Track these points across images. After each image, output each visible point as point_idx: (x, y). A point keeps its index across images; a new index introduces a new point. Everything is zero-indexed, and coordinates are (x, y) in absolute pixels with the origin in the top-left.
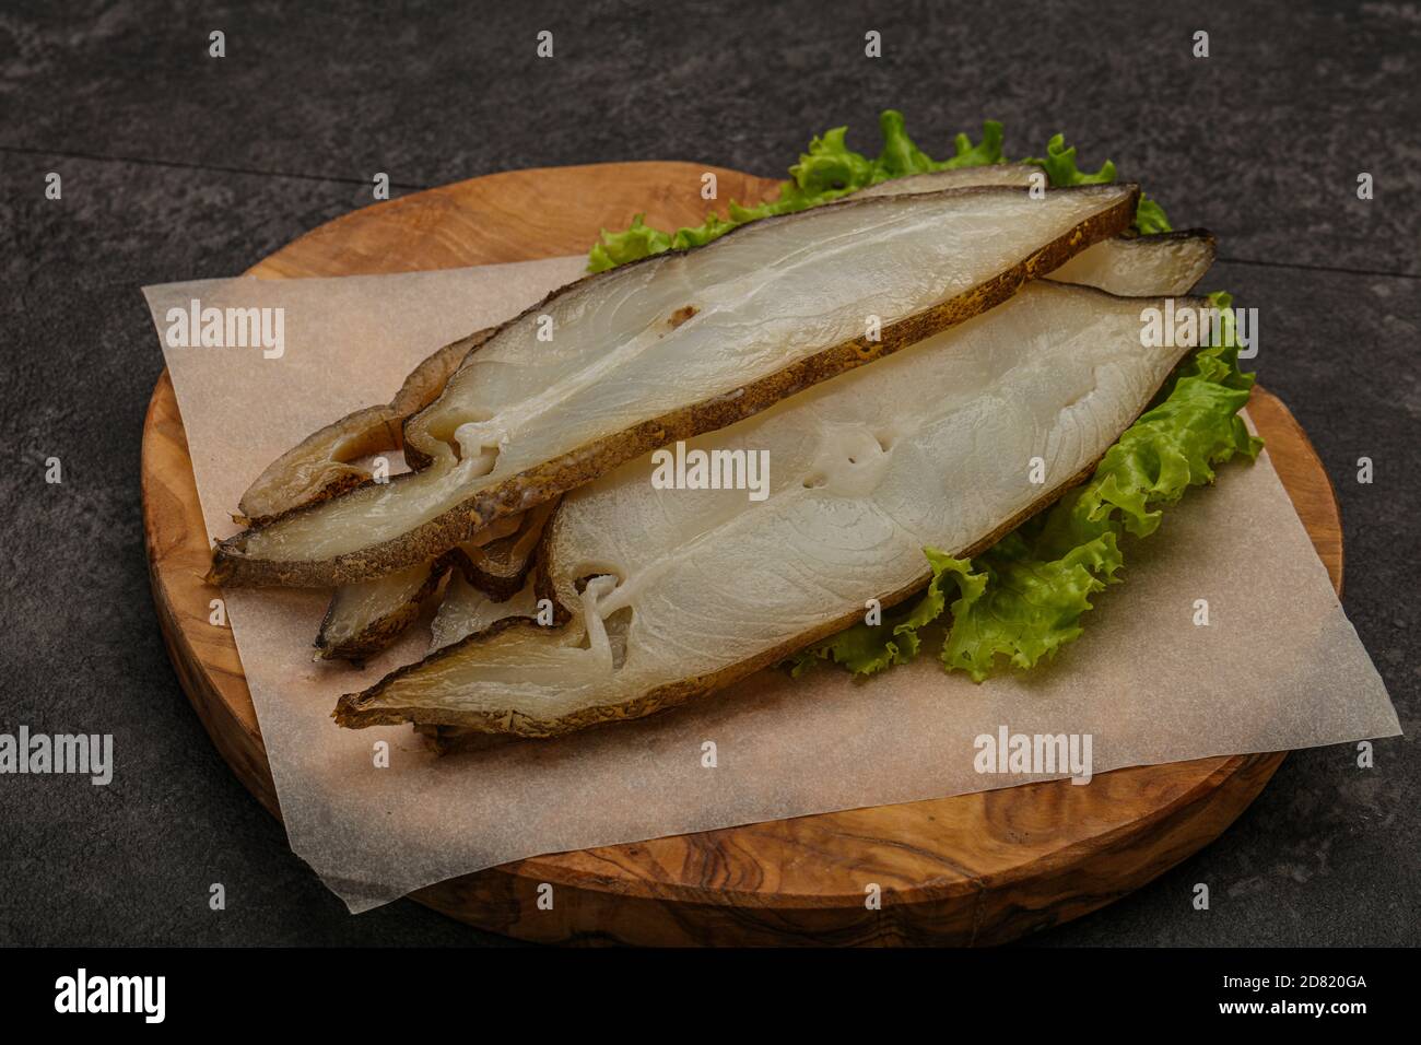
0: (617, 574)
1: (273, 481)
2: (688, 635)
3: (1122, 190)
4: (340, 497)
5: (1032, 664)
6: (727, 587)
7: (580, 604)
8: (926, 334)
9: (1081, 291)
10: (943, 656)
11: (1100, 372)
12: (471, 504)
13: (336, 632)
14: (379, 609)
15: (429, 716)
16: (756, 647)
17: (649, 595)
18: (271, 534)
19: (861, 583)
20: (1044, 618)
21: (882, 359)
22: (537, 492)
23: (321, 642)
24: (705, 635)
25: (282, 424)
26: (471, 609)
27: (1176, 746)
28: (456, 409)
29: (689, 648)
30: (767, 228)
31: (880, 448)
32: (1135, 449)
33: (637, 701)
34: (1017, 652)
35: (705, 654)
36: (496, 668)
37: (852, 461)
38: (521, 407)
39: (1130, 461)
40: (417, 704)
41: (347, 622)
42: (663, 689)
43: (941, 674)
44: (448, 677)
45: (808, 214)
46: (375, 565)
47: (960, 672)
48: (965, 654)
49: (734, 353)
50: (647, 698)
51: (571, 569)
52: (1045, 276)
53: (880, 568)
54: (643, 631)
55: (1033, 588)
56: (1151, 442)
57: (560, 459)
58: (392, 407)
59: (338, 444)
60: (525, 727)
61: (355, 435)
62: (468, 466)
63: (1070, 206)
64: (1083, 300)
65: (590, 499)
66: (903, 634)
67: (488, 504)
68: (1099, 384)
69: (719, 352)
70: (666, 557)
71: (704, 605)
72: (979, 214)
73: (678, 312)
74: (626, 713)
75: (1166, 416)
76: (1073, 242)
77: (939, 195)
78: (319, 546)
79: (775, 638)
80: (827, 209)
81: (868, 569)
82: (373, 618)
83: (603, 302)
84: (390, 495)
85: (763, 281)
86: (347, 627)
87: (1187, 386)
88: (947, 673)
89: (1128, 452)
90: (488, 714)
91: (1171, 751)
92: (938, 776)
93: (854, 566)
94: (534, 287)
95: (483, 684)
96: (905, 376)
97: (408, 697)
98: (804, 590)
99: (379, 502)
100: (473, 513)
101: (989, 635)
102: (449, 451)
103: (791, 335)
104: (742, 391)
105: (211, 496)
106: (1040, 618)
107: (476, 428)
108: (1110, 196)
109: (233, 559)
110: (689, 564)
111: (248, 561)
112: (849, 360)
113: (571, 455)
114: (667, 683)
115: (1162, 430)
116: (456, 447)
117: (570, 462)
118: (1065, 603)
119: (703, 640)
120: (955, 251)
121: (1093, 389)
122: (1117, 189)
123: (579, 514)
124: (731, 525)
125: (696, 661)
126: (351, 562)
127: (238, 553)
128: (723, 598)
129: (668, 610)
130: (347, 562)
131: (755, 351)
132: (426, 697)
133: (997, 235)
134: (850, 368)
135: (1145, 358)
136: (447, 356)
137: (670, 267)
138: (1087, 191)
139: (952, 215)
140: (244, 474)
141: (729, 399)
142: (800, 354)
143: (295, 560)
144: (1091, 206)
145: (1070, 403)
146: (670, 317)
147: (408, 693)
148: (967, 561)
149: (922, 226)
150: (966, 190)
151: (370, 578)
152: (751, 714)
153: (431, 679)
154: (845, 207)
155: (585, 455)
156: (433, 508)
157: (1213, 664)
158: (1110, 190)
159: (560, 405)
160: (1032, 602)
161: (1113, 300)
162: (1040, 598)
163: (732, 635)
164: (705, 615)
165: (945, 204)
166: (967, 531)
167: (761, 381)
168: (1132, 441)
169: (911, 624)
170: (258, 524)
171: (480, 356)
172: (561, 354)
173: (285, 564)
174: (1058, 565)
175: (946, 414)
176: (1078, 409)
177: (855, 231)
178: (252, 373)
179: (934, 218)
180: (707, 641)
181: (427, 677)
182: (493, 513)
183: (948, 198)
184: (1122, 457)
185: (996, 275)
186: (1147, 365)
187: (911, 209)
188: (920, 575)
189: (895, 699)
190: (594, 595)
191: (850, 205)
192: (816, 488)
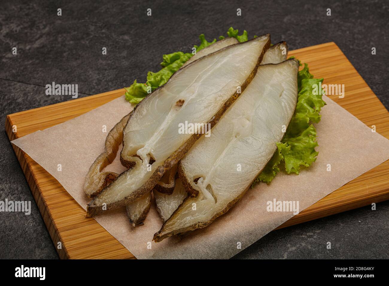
0: (202, 177)
1: (89, 183)
2: (228, 187)
3: (266, 36)
4: (115, 180)
5: (309, 165)
6: (232, 171)
7: (199, 187)
8: (245, 88)
9: (268, 65)
10: (286, 170)
11: (283, 85)
12: (157, 171)
13: (134, 217)
14: (143, 207)
15: (178, 231)
16: (247, 184)
17: (213, 179)
18: (101, 197)
19: (262, 158)
20: (307, 152)
21: (239, 98)
22: (174, 161)
23: (131, 222)
24: (233, 185)
25: (77, 167)
26: (164, 199)
27: (354, 174)
28: (131, 147)
29: (231, 190)
30: (180, 74)
31: (248, 121)
32: (305, 101)
33: (226, 209)
34: (306, 163)
35: (235, 190)
36: (188, 212)
37: (243, 127)
38: (150, 141)
39: (305, 105)
40: (174, 229)
41: (135, 214)
42: (230, 203)
43: (287, 175)
44: (177, 219)
45: (187, 66)
46: (137, 196)
47: (293, 173)
48: (293, 168)
49: (205, 108)
50: (227, 207)
51: (192, 179)
52: (261, 64)
53: (264, 153)
54: (217, 189)
55: (296, 145)
56: (308, 98)
57: (177, 150)
58: (105, 152)
59: (98, 167)
60: (202, 225)
61: (101, 163)
62: (147, 161)
63: (257, 44)
64: (270, 68)
65: (186, 158)
66: (275, 168)
67: (162, 169)
68: (285, 88)
69: (200, 109)
70: (213, 167)
71: (228, 177)
72: (237, 53)
73: (177, 102)
74: (223, 212)
75: (306, 91)
76: (263, 53)
77: (219, 52)
78: (118, 196)
79: (250, 180)
80: (192, 64)
81: (262, 154)
82: (142, 210)
83: (150, 106)
84: (129, 176)
85: (197, 87)
86: (136, 215)
87: (308, 81)
88: (288, 174)
89: (304, 103)
90: (193, 225)
91: (353, 175)
92: (305, 202)
93: (258, 154)
94: (115, 109)
95: (188, 218)
96: (245, 100)
97: (172, 228)
98: (250, 165)
99: (128, 179)
100: (158, 172)
101: (292, 162)
102: (137, 159)
103: (216, 99)
104: (214, 117)
105: (73, 193)
106: (305, 153)
107: (142, 150)
108: (264, 39)
109: (94, 208)
110: (219, 168)
111: (99, 207)
112: (233, 100)
113: (180, 148)
114: (230, 201)
115: (309, 94)
116: (139, 157)
117: (180, 150)
118: (312, 146)
119: (233, 186)
120: (239, 64)
121: (284, 90)
122: (264, 36)
123: (186, 163)
124: (224, 154)
125: (234, 193)
126: (130, 197)
127: (94, 206)
128: (232, 174)
129: (221, 182)
130: (129, 198)
131: (209, 106)
132: (176, 226)
133: (246, 57)
134: (233, 102)
135: (290, 78)
136: (112, 134)
137: (162, 91)
138: (257, 39)
139: (230, 55)
140: (77, 184)
141: (212, 120)
142: (222, 103)
143: (113, 202)
144: (262, 43)
145: (281, 96)
146: (175, 104)
147: (170, 227)
148: (286, 143)
149: (225, 60)
150: (225, 48)
151: (136, 200)
152: (250, 202)
153: (174, 221)
154: (196, 62)
155: (184, 147)
156: (145, 175)
157: (348, 150)
158: (263, 37)
159: (162, 136)
160: (300, 149)
161: (276, 65)
162: (301, 147)
163: (239, 183)
164: (230, 180)
165: (223, 53)
166: (278, 136)
167: (217, 113)
168: (303, 99)
169: (275, 165)
170: (94, 196)
171: (126, 131)
172: (149, 123)
173: (110, 204)
174: (301, 137)
175: (258, 107)
176: (284, 96)
177: (208, 67)
178: (61, 157)
179: (226, 58)
180: (234, 187)
181: (173, 221)
182: (163, 171)
183: (222, 52)
184: (303, 104)
185: (254, 67)
186: (292, 80)
187: (217, 57)
188: (274, 151)
189: (281, 185)
190: (201, 184)
191: (197, 61)
192: (238, 137)
